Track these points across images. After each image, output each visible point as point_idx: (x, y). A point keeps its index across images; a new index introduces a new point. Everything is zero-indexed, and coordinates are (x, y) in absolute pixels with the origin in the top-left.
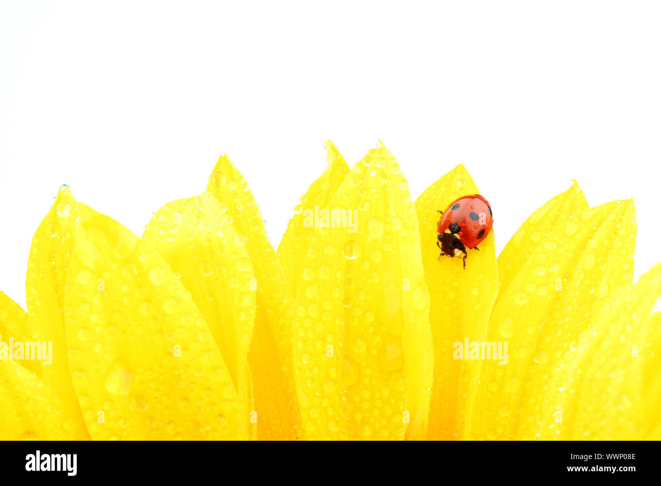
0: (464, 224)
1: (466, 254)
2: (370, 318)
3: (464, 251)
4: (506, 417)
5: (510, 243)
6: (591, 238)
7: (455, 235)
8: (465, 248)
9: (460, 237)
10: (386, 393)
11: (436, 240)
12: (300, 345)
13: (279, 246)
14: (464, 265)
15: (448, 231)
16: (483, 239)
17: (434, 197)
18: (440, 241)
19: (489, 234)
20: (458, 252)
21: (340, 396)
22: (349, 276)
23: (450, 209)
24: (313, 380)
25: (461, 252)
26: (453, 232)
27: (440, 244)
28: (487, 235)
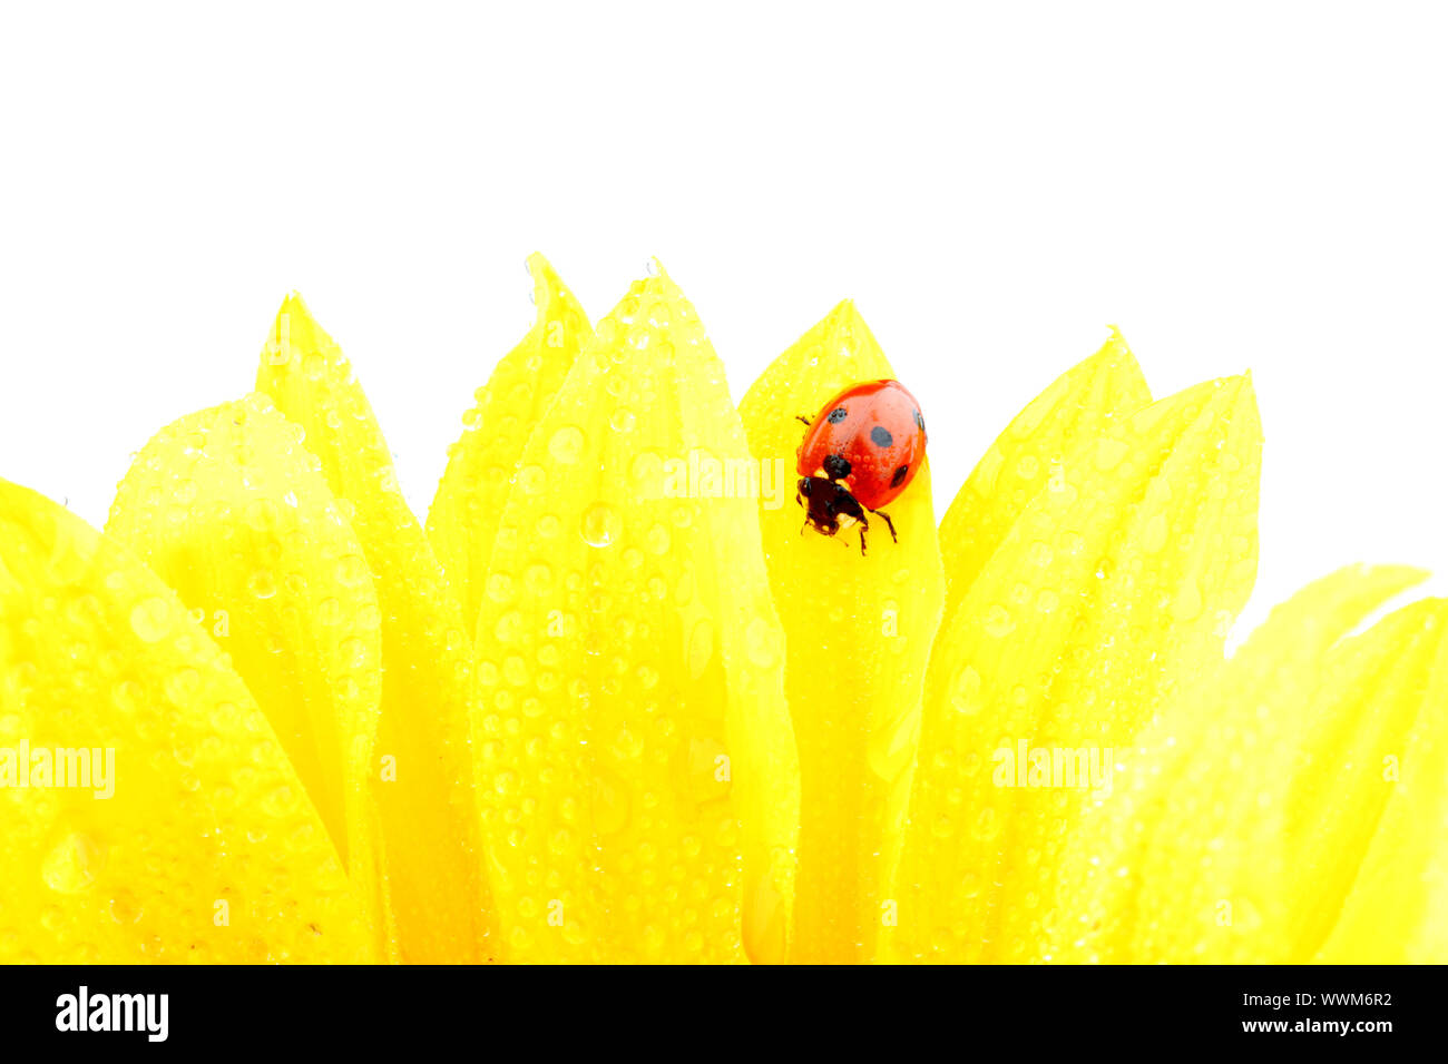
0: (858, 457)
1: (866, 523)
2: (651, 680)
3: (861, 518)
4: (974, 899)
5: (968, 487)
6: (1154, 473)
7: (839, 482)
8: (862, 511)
9: (851, 486)
10: (693, 852)
11: (796, 491)
12: (488, 751)
13: (430, 508)
14: (864, 547)
15: (822, 474)
16: (904, 487)
17: (787, 384)
18: (804, 494)
19: (917, 476)
20: (845, 520)
21: (587, 862)
22: (596, 584)
23: (826, 421)
24: (522, 831)
25: (854, 519)
26: (833, 476)
27: (805, 500)
28: (912, 476)
